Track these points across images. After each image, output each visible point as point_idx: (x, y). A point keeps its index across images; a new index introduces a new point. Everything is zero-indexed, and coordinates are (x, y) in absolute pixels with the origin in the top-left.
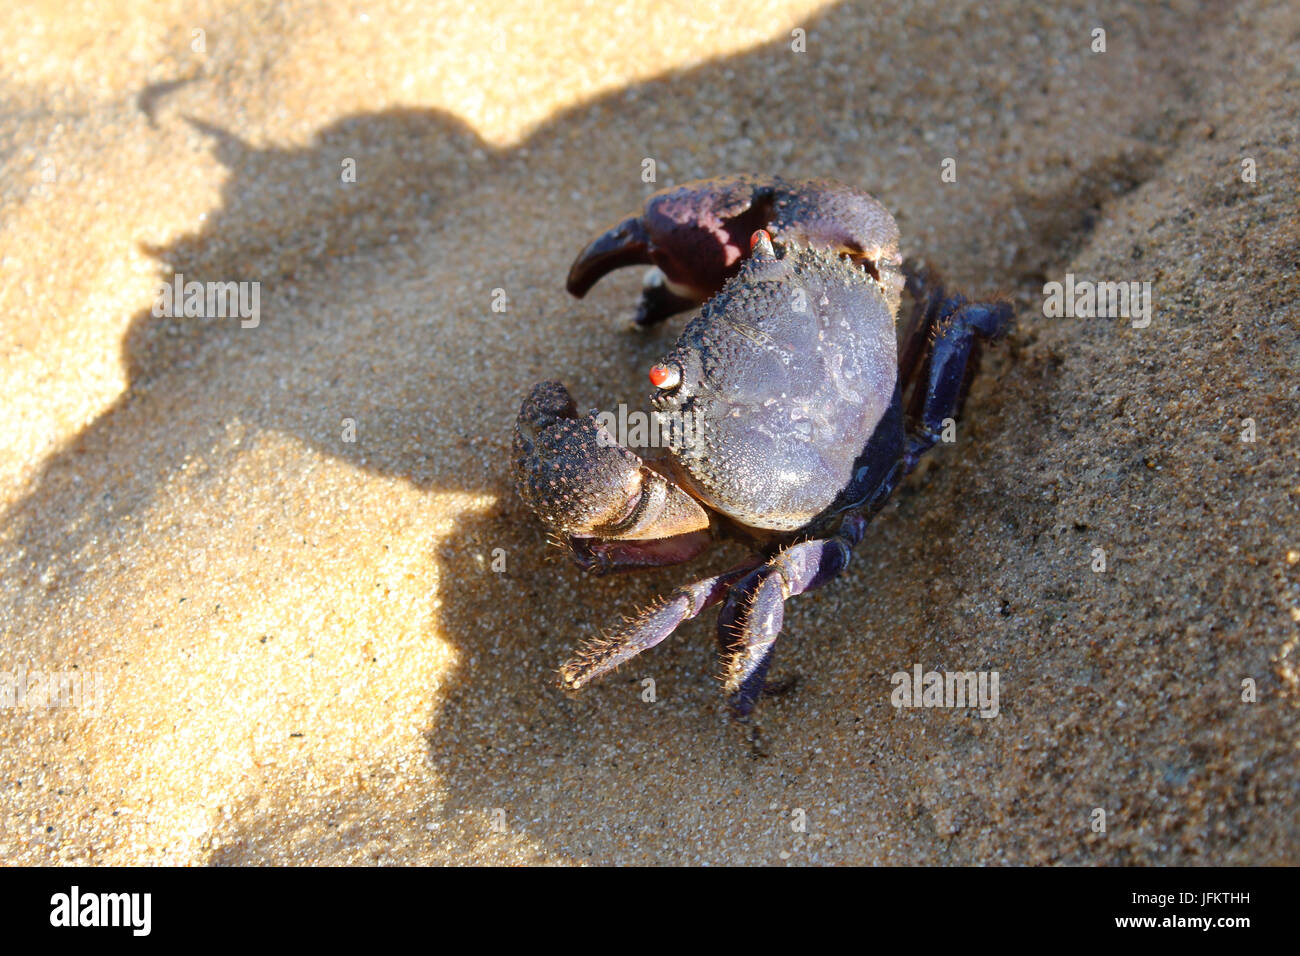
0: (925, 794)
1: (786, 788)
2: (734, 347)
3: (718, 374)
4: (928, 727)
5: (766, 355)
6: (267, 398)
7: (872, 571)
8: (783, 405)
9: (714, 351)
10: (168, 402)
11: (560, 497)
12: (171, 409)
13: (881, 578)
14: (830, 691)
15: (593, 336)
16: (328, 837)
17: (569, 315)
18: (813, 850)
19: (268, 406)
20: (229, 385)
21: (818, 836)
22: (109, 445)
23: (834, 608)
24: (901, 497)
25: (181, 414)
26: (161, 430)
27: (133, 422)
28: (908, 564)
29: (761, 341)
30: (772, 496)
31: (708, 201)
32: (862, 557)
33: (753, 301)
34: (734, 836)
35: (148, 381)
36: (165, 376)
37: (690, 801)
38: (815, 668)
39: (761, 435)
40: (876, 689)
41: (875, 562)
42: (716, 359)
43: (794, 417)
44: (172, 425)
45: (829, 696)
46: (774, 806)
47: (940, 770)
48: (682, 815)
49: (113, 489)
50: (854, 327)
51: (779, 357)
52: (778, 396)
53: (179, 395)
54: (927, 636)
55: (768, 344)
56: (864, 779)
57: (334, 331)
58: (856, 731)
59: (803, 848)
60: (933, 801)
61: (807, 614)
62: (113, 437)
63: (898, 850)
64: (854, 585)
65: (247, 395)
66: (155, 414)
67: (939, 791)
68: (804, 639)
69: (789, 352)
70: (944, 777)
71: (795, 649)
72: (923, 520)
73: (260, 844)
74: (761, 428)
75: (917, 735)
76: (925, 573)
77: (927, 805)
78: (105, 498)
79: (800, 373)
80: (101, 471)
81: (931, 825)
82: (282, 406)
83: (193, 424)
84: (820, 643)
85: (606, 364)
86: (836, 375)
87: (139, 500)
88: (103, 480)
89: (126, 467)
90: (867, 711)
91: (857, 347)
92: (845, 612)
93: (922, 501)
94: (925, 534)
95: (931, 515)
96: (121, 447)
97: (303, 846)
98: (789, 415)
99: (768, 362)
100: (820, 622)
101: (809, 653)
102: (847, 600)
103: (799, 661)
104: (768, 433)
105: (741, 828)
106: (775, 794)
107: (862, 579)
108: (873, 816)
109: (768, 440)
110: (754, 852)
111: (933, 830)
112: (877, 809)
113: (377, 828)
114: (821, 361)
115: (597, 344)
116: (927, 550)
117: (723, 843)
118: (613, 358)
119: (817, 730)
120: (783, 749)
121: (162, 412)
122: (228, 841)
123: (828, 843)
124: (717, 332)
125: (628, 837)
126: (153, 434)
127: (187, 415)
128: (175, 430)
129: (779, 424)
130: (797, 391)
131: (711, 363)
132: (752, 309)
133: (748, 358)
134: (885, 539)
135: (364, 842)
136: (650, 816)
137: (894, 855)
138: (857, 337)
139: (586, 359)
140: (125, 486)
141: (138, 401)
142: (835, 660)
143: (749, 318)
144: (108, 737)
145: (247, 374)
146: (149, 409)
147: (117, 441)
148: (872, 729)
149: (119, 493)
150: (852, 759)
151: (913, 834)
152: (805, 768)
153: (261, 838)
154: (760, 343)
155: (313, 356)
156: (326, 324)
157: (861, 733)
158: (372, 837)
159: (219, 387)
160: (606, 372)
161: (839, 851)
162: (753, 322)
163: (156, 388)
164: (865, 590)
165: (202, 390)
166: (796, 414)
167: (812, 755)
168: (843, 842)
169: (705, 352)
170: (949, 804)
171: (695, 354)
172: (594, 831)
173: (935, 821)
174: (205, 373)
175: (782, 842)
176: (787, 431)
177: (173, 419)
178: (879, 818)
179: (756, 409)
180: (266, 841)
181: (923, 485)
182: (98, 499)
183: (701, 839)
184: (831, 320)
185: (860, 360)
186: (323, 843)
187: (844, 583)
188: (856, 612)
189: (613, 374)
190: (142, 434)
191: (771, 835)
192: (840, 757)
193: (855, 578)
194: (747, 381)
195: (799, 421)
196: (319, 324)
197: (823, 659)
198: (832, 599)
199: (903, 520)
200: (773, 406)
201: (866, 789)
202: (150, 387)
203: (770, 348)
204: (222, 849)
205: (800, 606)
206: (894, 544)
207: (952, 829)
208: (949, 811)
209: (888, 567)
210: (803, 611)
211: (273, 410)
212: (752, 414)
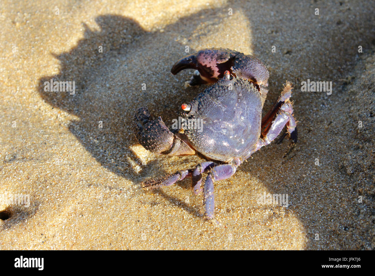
0: (345, 162)
1: (306, 159)
2: (209, 103)
3: (202, 110)
4: (346, 145)
5: (218, 107)
6: (170, 43)
7: (333, 104)
8: (219, 123)
9: (203, 103)
10: (143, 42)
11: (151, 145)
12: (144, 44)
13: (336, 106)
14: (320, 135)
15: (261, 34)
16: (179, 160)
17: (255, 28)
18: (312, 175)
19: (171, 45)
20: (160, 39)
21: (314, 171)
22: (127, 52)
23: (322, 113)
24: (343, 86)
25: (147, 46)
26: (141, 50)
27: (134, 47)
28: (344, 103)
29: (217, 103)
30: (211, 148)
31: (216, 56)
32: (331, 100)
33: (218, 91)
34: (290, 170)
35: (138, 37)
36: (143, 36)
37: (278, 160)
38: (316, 129)
39: (211, 130)
40: (333, 135)
41: (335, 102)
42: (202, 106)
43: (222, 127)
44: (144, 48)
45: (319, 136)
46: (302, 163)
47: (349, 156)
48: (276, 163)
49: (127, 64)
50: (247, 104)
51: (222, 108)
52: (218, 119)
53: (146, 41)
54: (348, 121)
55: (219, 104)
56: (327, 158)
57: (190, 27)
58: (326, 145)
59: (309, 174)
60: (347, 164)
61: (314, 114)
62: (128, 50)
63: (336, 177)
64: (328, 108)
65: (165, 42)
66: (139, 46)
67: (349, 162)
68: (313, 121)
69: (225, 108)
70: (350, 158)
71: (310, 123)
72: (349, 91)
73: (161, 161)
74: (211, 128)
75: (343, 147)
76: (349, 105)
77: (345, 165)
78: (125, 66)
79: (227, 114)
80: (124, 59)
81: (345, 171)
82: (175, 45)
83: (150, 48)
84: (318, 122)
85: (264, 42)
86: (238, 117)
87: (134, 67)
88: (125, 61)
89: (131, 58)
90: (330, 140)
91: (247, 110)
92: (325, 114)
93: (349, 86)
94: (349, 95)
95: (352, 90)
96: (130, 53)
97: (172, 162)
98: (220, 126)
99: (218, 110)
100: (318, 116)
101: (314, 124)
102: (326, 111)
103: (311, 126)
104: (213, 130)
105: (293, 168)
106: (302, 160)
107: (330, 106)
108: (329, 168)
109: (212, 132)
110: (296, 174)
111: (346, 172)
112: (331, 166)
113: (192, 159)
114: (235, 112)
115: (262, 36)
116: (350, 99)
117: (287, 171)
118: (266, 40)
119: (315, 144)
120: (305, 149)
121: (142, 45)
122: (152, 159)
123: (316, 174)
124: (205, 98)
125: (261, 168)
126: (139, 50)
127: (149, 46)
128: (145, 50)
129: (217, 128)
130: (225, 119)
131: (201, 106)
132: (217, 93)
133: (212, 107)
134: (338, 96)
135: (189, 162)
136: (267, 163)
137: (335, 178)
138: (248, 107)
139: (259, 40)
140: (131, 63)
141: (135, 42)
142: (321, 126)
143: (216, 96)
144: (122, 128)
145: (165, 36)
146: (138, 44)
147: (129, 51)
148: (331, 145)
149: (129, 65)
150: (325, 153)
151: (340, 173)
152: (311, 154)
153: (161, 159)
154: (217, 104)
155: (184, 33)
156: (188, 25)
157: (328, 146)
158: (191, 161)
159: (158, 39)
160: (264, 44)
161: (319, 176)
162: (217, 97)
163: (140, 39)
164: (331, 109)
165: (153, 40)
166: (223, 126)
167: (314, 151)
168: (321, 174)
169: (200, 103)
170: (351, 165)
171: (197, 103)
172: (252, 165)
173: (347, 170)
174: (154, 36)
175: (303, 172)
176: (219, 130)
177: (145, 47)
178: (331, 168)
179: (211, 122)
180: (162, 160)
181: (350, 83)
182: (123, 66)
183: (281, 170)
184: (241, 101)
185: (247, 114)
186: (178, 162)
187: (325, 107)
188: (328, 115)
189: (266, 45)
190: (136, 50)
191: (301, 170)
192: (321, 152)
193: (329, 106)
194: (210, 114)
195: (223, 128)
196: (186, 25)
197: (318, 126)
198: (322, 111)
199: (343, 92)
200: (216, 123)
201: (328, 161)
202: (139, 38)
203: (220, 105)
204: (150, 161)
205: (313, 112)
206: (340, 98)
207: (352, 172)
208: (351, 167)
209: (338, 104)
210: (313, 113)
211: (172, 46)
212: (209, 123)
